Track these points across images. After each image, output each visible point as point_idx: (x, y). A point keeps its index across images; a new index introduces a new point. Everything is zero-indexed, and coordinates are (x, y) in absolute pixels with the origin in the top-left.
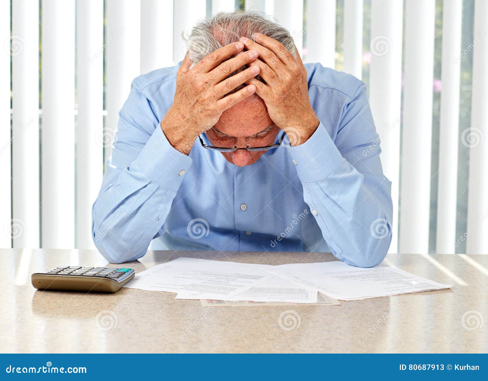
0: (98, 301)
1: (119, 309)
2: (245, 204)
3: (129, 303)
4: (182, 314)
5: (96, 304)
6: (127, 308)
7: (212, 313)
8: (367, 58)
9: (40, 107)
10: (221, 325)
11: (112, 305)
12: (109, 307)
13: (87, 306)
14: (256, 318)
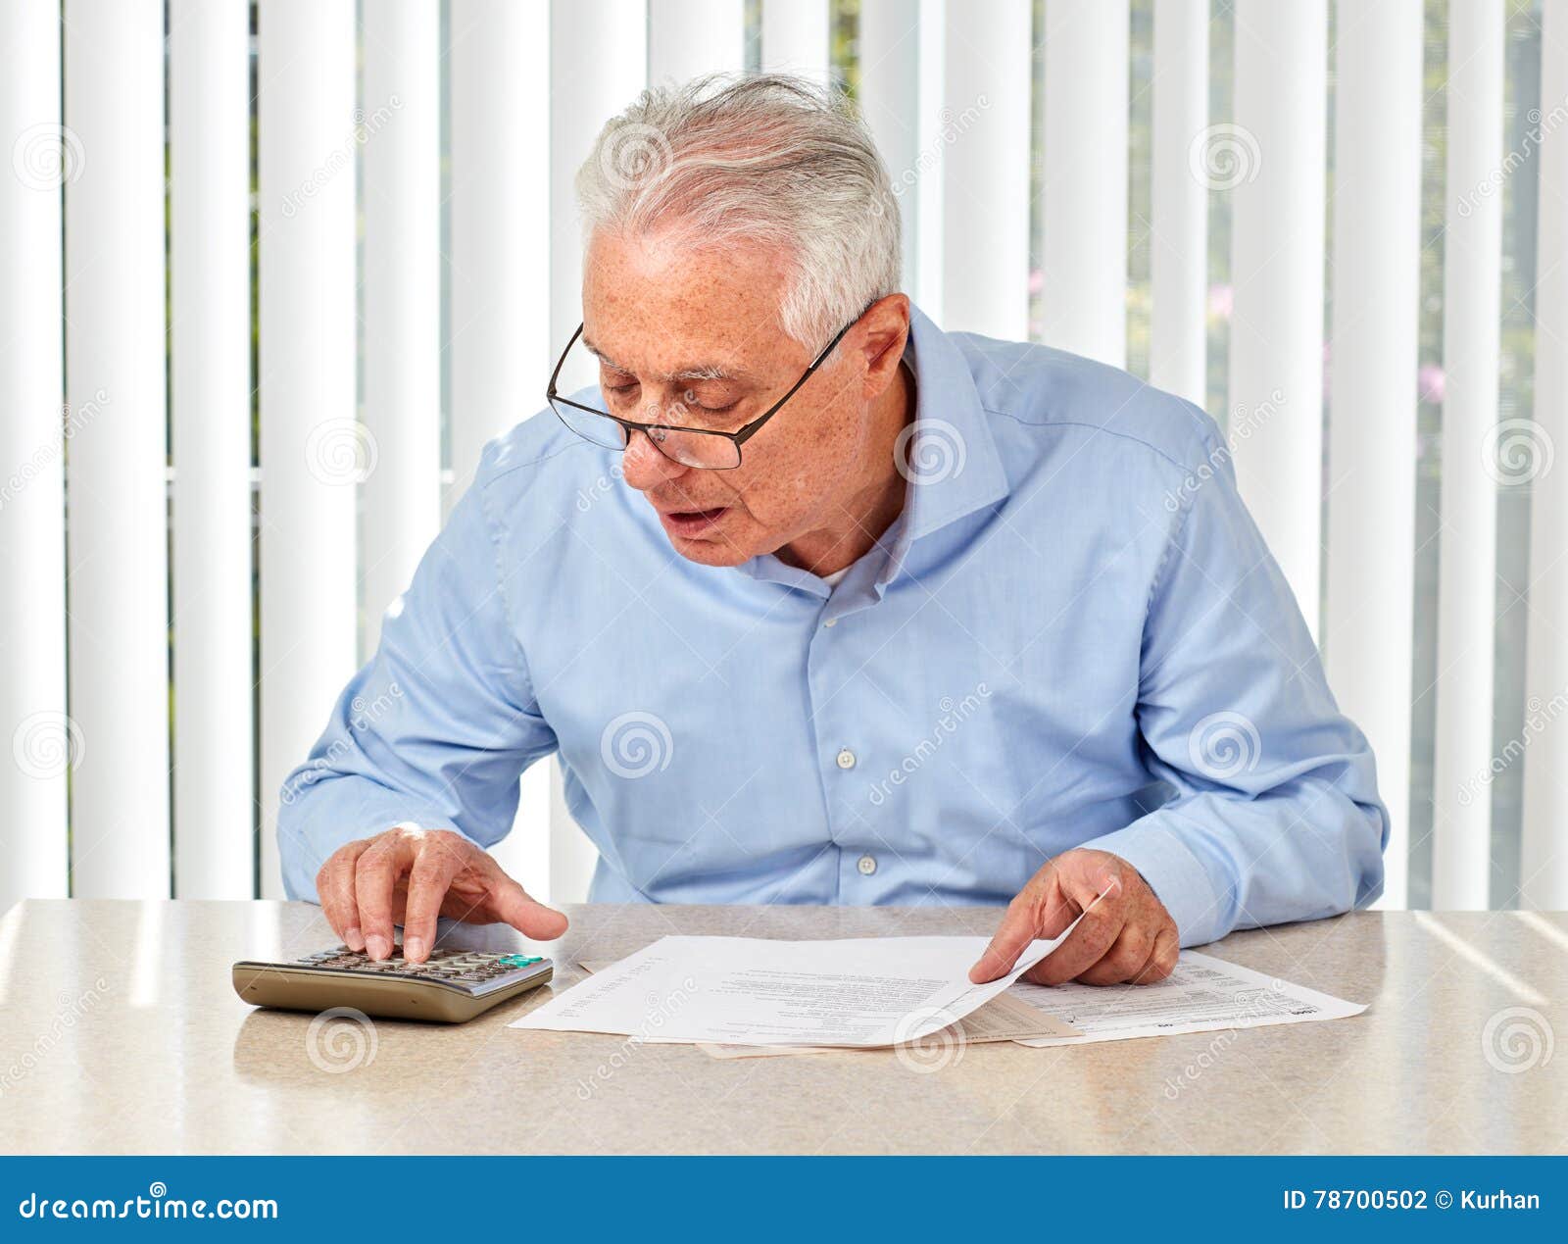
0: (463, 1053)
1: (525, 1073)
2: (850, 751)
3: (551, 1058)
4: (702, 1088)
5: (457, 1060)
6: (547, 1071)
7: (787, 1085)
8: (1223, 303)
9: (256, 462)
10: (816, 1117)
11: (504, 1065)
12: (494, 1069)
13: (434, 1066)
14: (913, 1099)
